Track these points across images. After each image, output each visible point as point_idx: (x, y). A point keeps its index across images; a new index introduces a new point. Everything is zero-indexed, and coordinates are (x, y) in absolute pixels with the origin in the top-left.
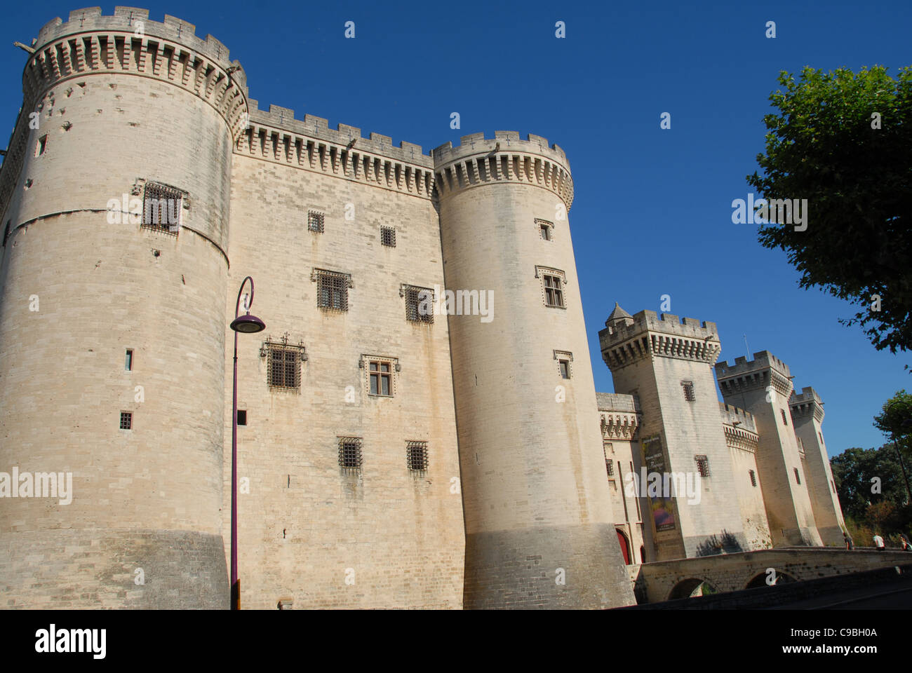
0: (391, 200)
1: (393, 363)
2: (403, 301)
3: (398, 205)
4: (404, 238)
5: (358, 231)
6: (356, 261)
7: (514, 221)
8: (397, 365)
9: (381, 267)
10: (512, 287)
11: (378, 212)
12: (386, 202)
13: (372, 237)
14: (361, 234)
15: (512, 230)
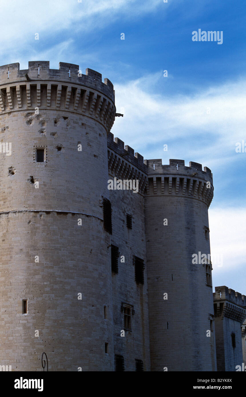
0: (129, 195)
1: (131, 309)
2: (133, 267)
3: (131, 198)
4: (134, 222)
5: (119, 216)
6: (119, 238)
7: (194, 226)
8: (133, 311)
9: (126, 243)
10: (192, 270)
11: (125, 203)
12: (128, 196)
13: (124, 221)
14: (120, 219)
15: (193, 232)
